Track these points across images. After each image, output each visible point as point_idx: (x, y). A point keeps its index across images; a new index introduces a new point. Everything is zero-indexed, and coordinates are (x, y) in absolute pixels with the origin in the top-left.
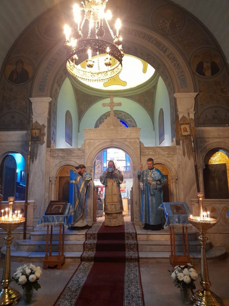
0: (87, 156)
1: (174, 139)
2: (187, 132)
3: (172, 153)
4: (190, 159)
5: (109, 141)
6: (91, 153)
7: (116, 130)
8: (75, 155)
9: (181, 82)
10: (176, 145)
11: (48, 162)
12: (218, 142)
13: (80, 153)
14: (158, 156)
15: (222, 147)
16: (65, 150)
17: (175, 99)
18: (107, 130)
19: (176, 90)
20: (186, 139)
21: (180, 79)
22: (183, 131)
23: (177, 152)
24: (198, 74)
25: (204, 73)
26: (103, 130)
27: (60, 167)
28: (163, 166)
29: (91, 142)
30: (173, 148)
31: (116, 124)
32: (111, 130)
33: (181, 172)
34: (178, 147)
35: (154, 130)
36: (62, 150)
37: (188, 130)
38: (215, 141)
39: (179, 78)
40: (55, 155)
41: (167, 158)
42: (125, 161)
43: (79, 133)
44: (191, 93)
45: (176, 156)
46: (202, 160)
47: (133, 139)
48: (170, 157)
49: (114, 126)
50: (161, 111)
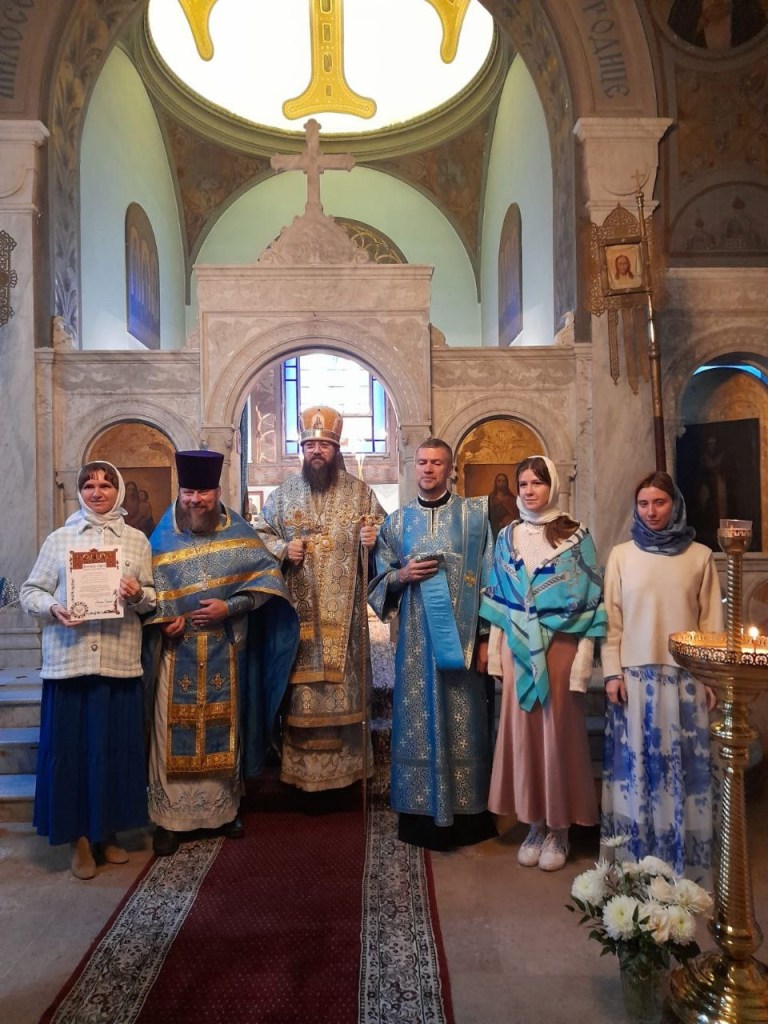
0: (211, 385)
1: (569, 319)
2: (631, 276)
3: (560, 374)
4: (636, 393)
5: (300, 319)
6: (226, 370)
7: (331, 272)
8: (162, 377)
9: (604, 69)
10: (576, 341)
11: (44, 405)
12: (738, 330)
13: (179, 370)
14: (499, 385)
15: (755, 350)
16: (117, 358)
17: (579, 145)
18: (293, 272)
19: (585, 103)
20: (626, 306)
21: (600, 59)
22: (613, 272)
23: (579, 369)
24: (675, 37)
25: (702, 34)
26: (278, 272)
27: (99, 428)
28: (517, 426)
29: (225, 325)
30: (563, 353)
31: (331, 248)
32: (312, 272)
33: (590, 450)
34: (583, 350)
35: (479, 301)
36: (105, 357)
37: (636, 268)
38: (729, 326)
39: (598, 51)
40: (73, 380)
41: (537, 395)
42: (370, 419)
43: (187, 307)
44: (644, 121)
45: (572, 385)
46: (673, 403)
47: (401, 312)
48: (548, 390)
49: (323, 256)
50: (514, 217)
